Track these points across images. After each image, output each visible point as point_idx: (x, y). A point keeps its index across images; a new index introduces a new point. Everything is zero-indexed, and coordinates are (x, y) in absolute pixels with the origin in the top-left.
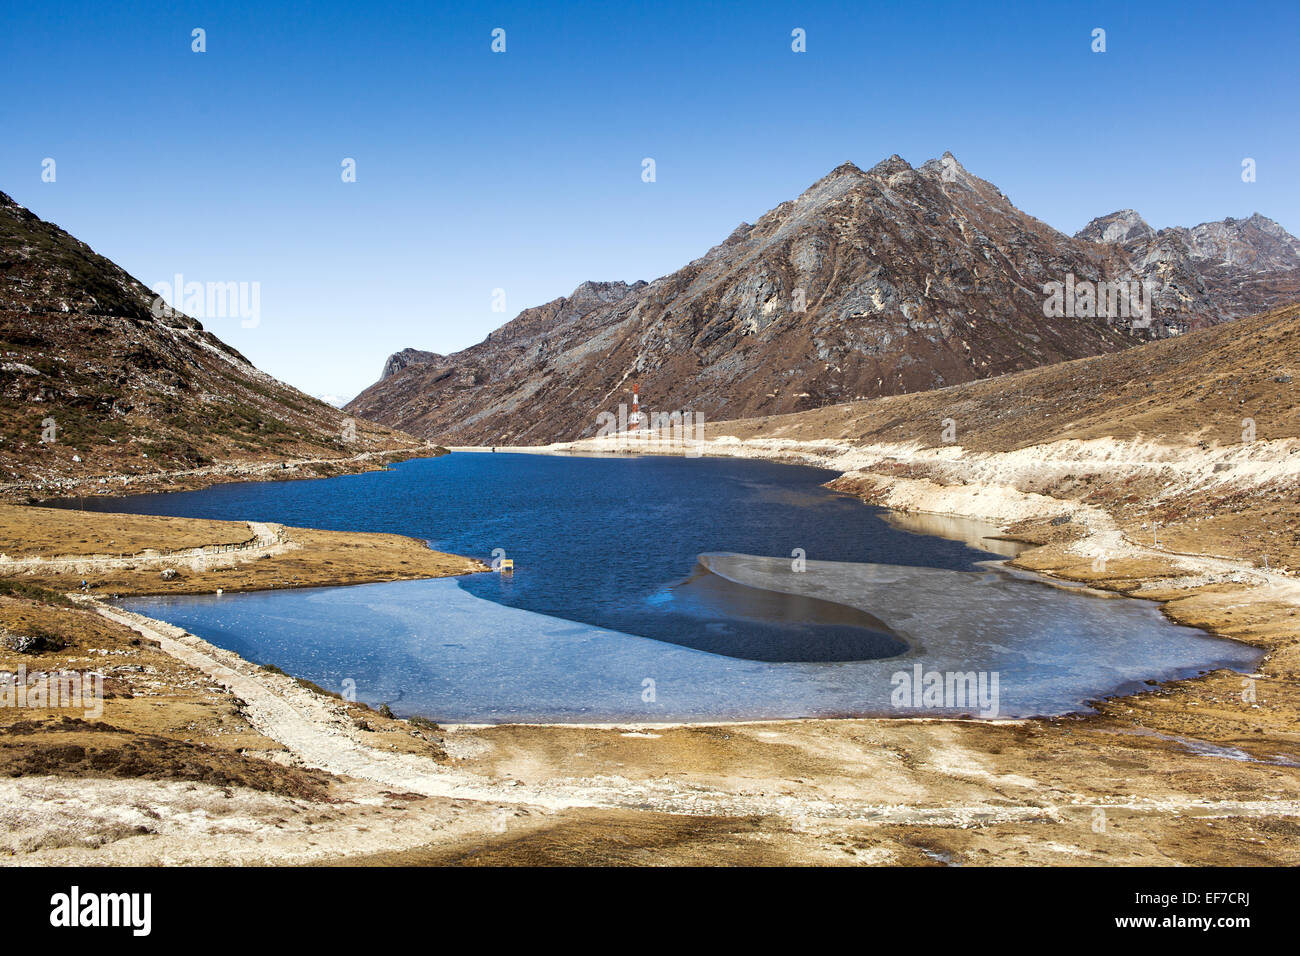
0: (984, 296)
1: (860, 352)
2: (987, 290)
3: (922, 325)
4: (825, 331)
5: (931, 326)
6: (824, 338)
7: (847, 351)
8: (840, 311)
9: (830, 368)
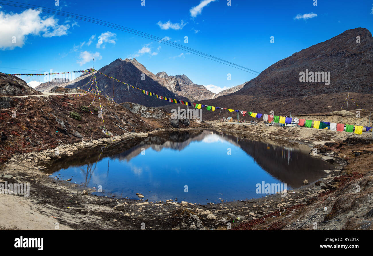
0: (146, 87)
1: (125, 97)
2: (146, 86)
3: (136, 92)
4: (118, 92)
5: (138, 92)
6: (118, 93)
7: (122, 96)
8: (121, 88)
9: (120, 100)
